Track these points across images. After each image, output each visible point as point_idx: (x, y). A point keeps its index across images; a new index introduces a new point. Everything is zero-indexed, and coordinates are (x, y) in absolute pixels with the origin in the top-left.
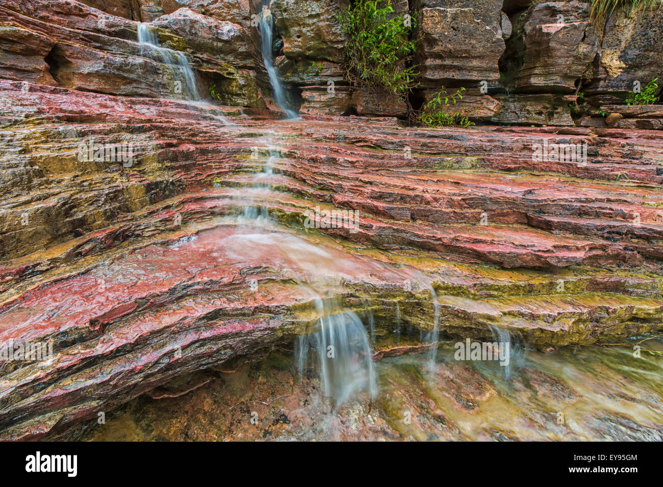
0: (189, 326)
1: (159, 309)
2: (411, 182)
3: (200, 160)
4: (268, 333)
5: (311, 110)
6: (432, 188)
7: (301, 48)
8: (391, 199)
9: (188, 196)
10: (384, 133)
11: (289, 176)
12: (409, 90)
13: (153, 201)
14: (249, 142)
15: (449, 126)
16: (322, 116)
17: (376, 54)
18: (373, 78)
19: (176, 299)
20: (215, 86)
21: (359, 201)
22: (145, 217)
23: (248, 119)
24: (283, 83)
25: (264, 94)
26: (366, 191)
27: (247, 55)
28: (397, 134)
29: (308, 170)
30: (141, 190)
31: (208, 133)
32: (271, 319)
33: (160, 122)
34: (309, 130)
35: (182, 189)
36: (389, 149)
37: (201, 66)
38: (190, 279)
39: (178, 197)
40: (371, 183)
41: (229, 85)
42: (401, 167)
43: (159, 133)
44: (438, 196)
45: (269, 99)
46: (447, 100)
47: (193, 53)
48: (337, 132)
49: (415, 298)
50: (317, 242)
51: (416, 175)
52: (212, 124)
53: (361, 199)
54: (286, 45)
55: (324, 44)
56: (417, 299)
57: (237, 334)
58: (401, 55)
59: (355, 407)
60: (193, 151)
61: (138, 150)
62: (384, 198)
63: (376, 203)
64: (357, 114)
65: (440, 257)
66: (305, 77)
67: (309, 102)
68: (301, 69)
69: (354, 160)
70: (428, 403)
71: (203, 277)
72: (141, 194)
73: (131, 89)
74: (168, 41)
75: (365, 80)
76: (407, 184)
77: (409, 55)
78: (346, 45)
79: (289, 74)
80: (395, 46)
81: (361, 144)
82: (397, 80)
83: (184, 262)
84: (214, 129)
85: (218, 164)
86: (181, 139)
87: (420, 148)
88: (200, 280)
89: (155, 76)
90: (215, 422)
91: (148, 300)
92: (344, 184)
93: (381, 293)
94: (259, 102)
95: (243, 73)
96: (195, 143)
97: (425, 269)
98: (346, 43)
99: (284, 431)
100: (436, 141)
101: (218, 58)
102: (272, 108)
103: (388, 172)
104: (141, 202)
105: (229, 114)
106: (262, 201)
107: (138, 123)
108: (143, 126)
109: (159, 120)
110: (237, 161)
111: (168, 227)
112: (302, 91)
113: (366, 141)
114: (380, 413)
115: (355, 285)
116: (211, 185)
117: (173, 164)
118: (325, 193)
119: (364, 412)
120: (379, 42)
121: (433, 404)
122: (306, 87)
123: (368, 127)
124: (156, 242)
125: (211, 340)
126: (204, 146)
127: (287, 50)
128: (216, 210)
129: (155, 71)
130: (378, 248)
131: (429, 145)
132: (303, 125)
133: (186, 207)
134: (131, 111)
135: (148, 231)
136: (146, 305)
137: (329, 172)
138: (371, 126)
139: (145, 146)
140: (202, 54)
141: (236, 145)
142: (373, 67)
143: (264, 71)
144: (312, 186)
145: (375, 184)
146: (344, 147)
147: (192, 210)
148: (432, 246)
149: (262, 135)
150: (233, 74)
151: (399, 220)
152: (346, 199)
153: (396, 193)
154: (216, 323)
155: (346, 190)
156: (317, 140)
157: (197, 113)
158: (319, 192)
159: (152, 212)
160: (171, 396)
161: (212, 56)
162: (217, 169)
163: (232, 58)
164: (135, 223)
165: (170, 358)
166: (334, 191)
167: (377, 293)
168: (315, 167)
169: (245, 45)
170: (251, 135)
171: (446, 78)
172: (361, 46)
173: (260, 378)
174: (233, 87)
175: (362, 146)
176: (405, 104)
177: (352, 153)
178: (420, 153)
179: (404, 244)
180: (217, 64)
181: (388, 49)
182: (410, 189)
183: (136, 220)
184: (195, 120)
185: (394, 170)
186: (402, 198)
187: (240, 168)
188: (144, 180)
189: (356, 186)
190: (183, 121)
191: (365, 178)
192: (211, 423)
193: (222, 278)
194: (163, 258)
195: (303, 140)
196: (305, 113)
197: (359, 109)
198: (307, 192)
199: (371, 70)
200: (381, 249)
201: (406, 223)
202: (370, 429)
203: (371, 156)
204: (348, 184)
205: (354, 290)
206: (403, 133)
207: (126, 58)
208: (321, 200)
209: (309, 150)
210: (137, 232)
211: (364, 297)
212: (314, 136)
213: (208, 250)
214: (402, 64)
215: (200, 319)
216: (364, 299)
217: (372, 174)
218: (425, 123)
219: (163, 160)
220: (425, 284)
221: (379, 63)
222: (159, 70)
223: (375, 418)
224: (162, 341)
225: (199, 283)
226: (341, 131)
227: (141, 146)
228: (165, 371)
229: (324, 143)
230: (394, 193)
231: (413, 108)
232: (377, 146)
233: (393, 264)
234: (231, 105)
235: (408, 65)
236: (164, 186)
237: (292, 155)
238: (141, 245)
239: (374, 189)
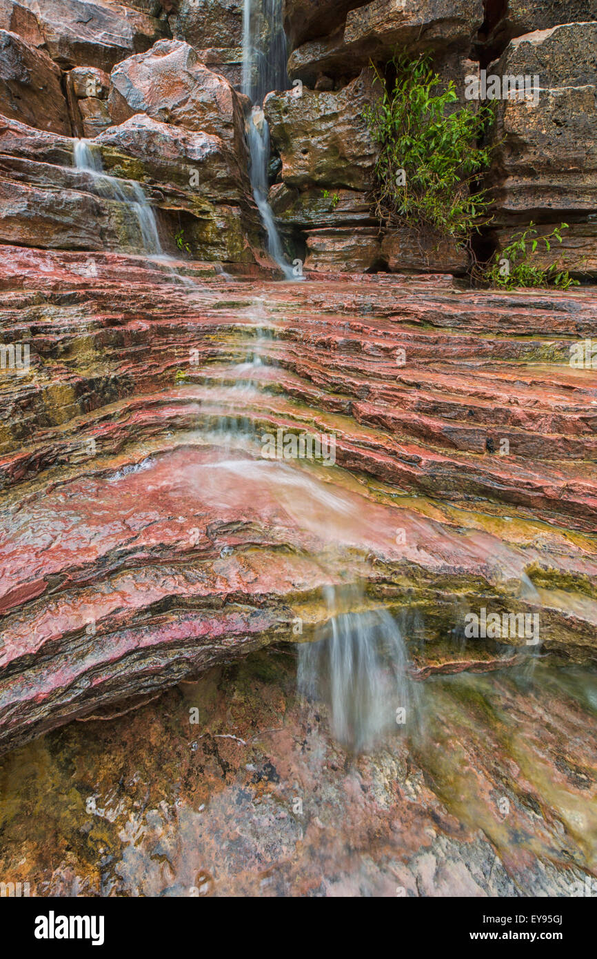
0: (124, 624)
1: (81, 590)
2: (486, 384)
3: (157, 344)
4: (247, 641)
5: (319, 264)
6: (525, 396)
7: (307, 169)
8: (453, 414)
9: (138, 399)
10: (436, 300)
11: (286, 368)
12: (474, 229)
13: (86, 409)
14: (229, 315)
15: (536, 286)
16: (336, 273)
17: (425, 172)
18: (416, 212)
19: (107, 575)
20: (182, 232)
21: (398, 416)
22: (74, 433)
23: (230, 280)
24: (278, 225)
25: (252, 242)
26: (410, 398)
27: (229, 183)
28: (458, 302)
29: (316, 361)
30: (68, 392)
31: (171, 302)
32: (252, 615)
33: (101, 287)
34: (317, 296)
35: (129, 389)
36: (445, 327)
37: (162, 201)
38: (130, 541)
39: (123, 401)
40: (418, 385)
41: (202, 230)
42: (466, 357)
43: (98, 305)
44: (535, 411)
45: (260, 250)
46: (535, 244)
47: (151, 183)
48: (359, 299)
49: (495, 592)
50: (328, 480)
51: (492, 372)
52: (177, 288)
53: (401, 413)
54: (286, 166)
55: (343, 162)
56: (497, 593)
57: (197, 640)
58: (464, 174)
59: (384, 762)
60: (147, 331)
61: (65, 331)
62: (441, 412)
63: (426, 421)
64: (388, 271)
65: (536, 518)
66: (312, 214)
67: (318, 253)
68: (306, 203)
69: (390, 346)
70: (508, 766)
71: (151, 537)
72: (68, 398)
73: (66, 239)
74: (117, 166)
75: (404, 216)
76: (481, 388)
77: (478, 171)
78: (376, 162)
79: (289, 212)
80: (455, 157)
81: (400, 318)
82: (456, 215)
83: (124, 509)
84: (180, 296)
85: (182, 350)
86: (130, 313)
87: (497, 325)
88: (144, 543)
89: (99, 219)
90: (164, 767)
91: (64, 575)
92: (373, 385)
93: (436, 581)
94: (245, 255)
95: (222, 211)
96: (151, 318)
97: (512, 540)
98: (377, 158)
99: (269, 796)
100: (526, 312)
101: (187, 190)
102: (263, 263)
103: (445, 365)
104: (69, 411)
105: (202, 273)
106: (244, 409)
107: (68, 289)
108: (75, 294)
109: (99, 285)
110: (211, 345)
111: (106, 448)
112: (307, 236)
113: (406, 314)
114: (425, 776)
115: (392, 564)
116: (171, 381)
117: (117, 351)
118: (342, 398)
119: (399, 773)
120: (429, 153)
121: (515, 771)
122: (314, 230)
123: (408, 290)
124: (88, 473)
125: (157, 649)
126: (163, 323)
127: (287, 174)
128: (178, 421)
129: (98, 212)
130: (427, 496)
131: (514, 320)
132: (309, 289)
133: (134, 417)
134: (63, 271)
135: (77, 456)
136: (61, 585)
137: (348, 365)
138: (413, 288)
139: (75, 324)
140: (164, 184)
141: (210, 320)
142: (419, 195)
143: (252, 207)
144: (321, 387)
145: (425, 388)
146: (372, 324)
147: (143, 422)
148: (524, 499)
149: (248, 305)
150: (208, 212)
151: (465, 451)
152: (376, 412)
153: (463, 403)
154: (166, 619)
155: (376, 396)
156: (330, 312)
157: (156, 273)
158: (332, 398)
159: (84, 426)
160: (102, 718)
161: (178, 186)
162: (181, 357)
163: (208, 189)
164: (58, 443)
165: (91, 679)
166: (356, 396)
167: (429, 581)
168: (327, 356)
169: (226, 166)
170: (233, 305)
171: (538, 209)
172: (400, 161)
173: (235, 694)
174: (208, 232)
175: (401, 322)
176: (465, 253)
177: (385, 334)
178: (498, 334)
179: (473, 492)
180: (185, 198)
181: (444, 164)
182: (486, 398)
183: (61, 438)
184: (153, 283)
185: (455, 362)
186: (471, 413)
187: (215, 356)
188: (73, 378)
189: (393, 390)
190: (136, 285)
191: (407, 376)
192: (159, 768)
193: (178, 541)
194: (95, 500)
195: (307, 312)
196: (310, 270)
197: (393, 262)
198: (313, 396)
199: (415, 199)
200: (432, 498)
201: (478, 456)
202: (410, 806)
203: (417, 340)
204: (380, 386)
205: (389, 573)
206: (468, 300)
207: (59, 192)
208: (335, 410)
209: (317, 328)
210: (60, 458)
211: (406, 584)
212: (325, 306)
213: (162, 487)
214: (465, 187)
215: (142, 612)
216: (406, 589)
217: (419, 369)
218: (497, 283)
219: (102, 346)
220: (512, 569)
221: (429, 187)
222: (104, 209)
223: (418, 788)
224: (82, 648)
225: (142, 548)
226: (367, 298)
227: (71, 325)
228: (84, 699)
229: (340, 316)
230: (458, 405)
231: (478, 260)
232: (425, 322)
233: (454, 527)
234: (205, 260)
235: (474, 189)
236: (102, 385)
237: (291, 336)
238: (66, 477)
239: (423, 396)
